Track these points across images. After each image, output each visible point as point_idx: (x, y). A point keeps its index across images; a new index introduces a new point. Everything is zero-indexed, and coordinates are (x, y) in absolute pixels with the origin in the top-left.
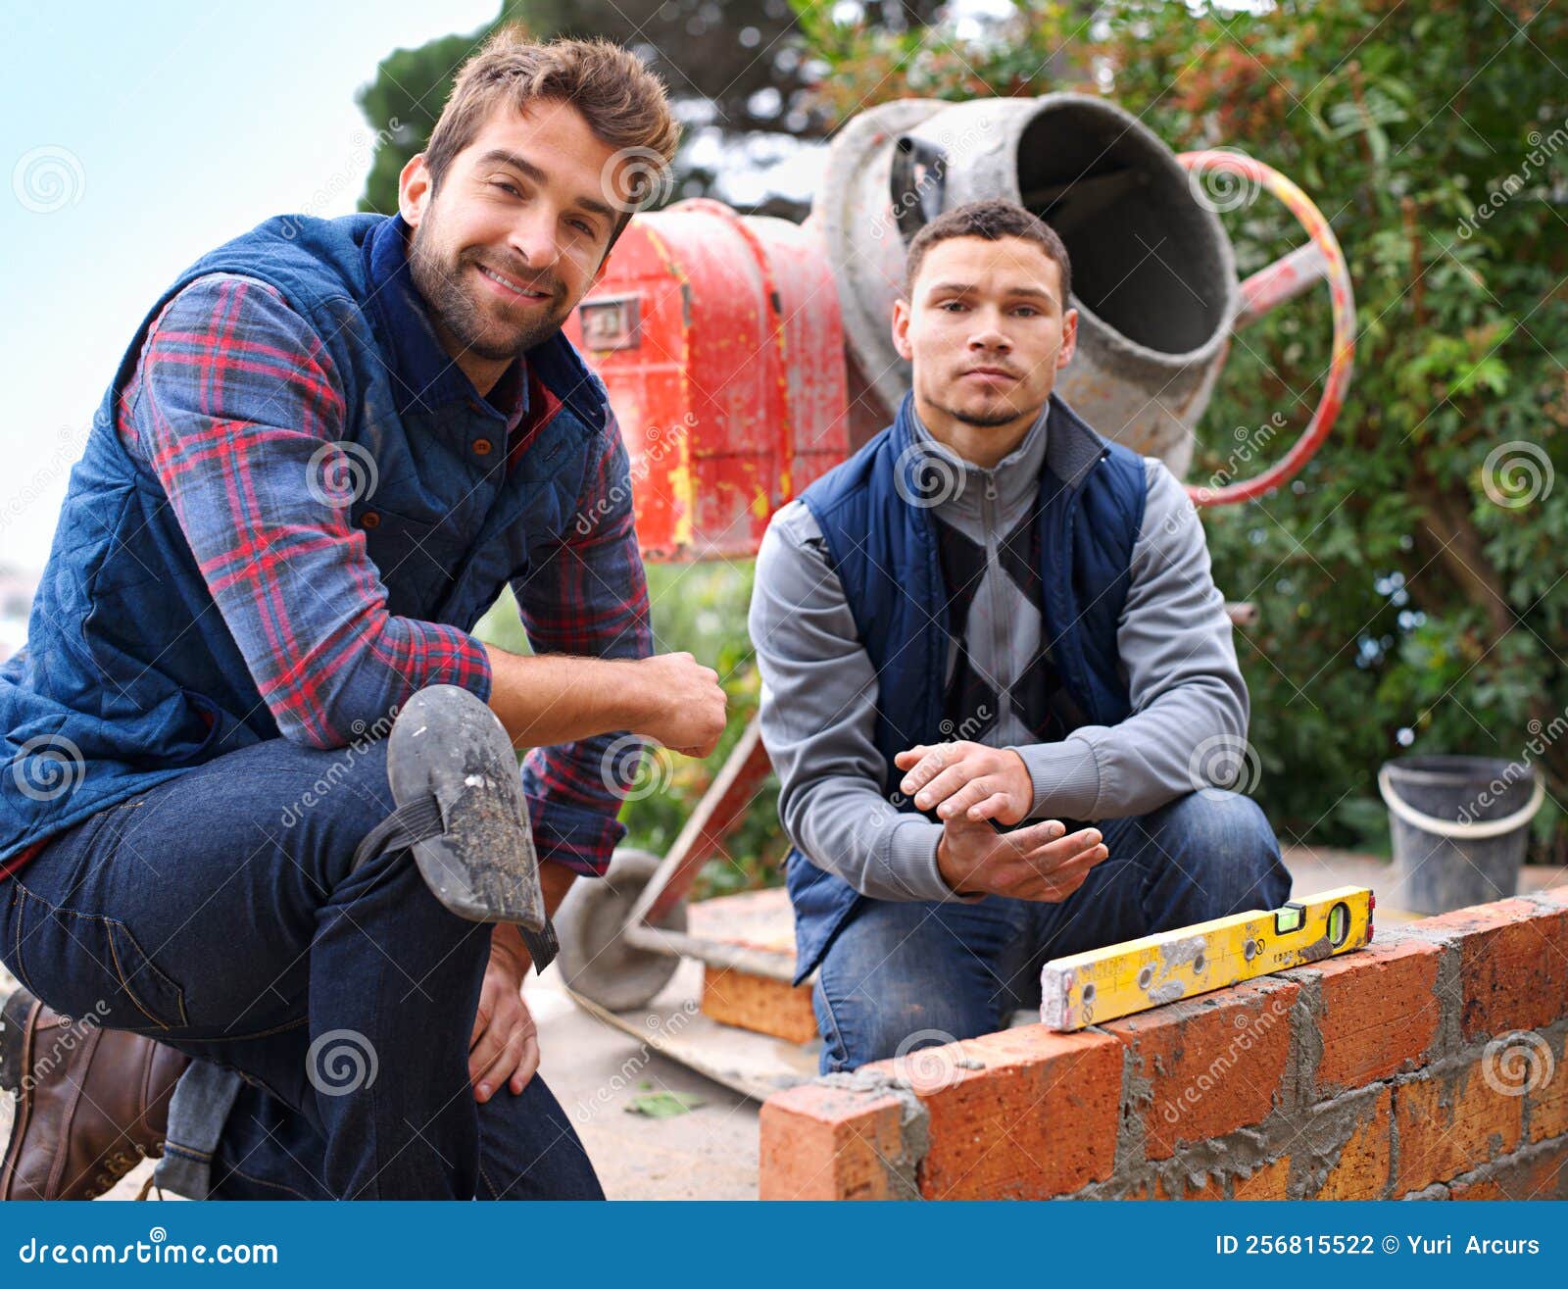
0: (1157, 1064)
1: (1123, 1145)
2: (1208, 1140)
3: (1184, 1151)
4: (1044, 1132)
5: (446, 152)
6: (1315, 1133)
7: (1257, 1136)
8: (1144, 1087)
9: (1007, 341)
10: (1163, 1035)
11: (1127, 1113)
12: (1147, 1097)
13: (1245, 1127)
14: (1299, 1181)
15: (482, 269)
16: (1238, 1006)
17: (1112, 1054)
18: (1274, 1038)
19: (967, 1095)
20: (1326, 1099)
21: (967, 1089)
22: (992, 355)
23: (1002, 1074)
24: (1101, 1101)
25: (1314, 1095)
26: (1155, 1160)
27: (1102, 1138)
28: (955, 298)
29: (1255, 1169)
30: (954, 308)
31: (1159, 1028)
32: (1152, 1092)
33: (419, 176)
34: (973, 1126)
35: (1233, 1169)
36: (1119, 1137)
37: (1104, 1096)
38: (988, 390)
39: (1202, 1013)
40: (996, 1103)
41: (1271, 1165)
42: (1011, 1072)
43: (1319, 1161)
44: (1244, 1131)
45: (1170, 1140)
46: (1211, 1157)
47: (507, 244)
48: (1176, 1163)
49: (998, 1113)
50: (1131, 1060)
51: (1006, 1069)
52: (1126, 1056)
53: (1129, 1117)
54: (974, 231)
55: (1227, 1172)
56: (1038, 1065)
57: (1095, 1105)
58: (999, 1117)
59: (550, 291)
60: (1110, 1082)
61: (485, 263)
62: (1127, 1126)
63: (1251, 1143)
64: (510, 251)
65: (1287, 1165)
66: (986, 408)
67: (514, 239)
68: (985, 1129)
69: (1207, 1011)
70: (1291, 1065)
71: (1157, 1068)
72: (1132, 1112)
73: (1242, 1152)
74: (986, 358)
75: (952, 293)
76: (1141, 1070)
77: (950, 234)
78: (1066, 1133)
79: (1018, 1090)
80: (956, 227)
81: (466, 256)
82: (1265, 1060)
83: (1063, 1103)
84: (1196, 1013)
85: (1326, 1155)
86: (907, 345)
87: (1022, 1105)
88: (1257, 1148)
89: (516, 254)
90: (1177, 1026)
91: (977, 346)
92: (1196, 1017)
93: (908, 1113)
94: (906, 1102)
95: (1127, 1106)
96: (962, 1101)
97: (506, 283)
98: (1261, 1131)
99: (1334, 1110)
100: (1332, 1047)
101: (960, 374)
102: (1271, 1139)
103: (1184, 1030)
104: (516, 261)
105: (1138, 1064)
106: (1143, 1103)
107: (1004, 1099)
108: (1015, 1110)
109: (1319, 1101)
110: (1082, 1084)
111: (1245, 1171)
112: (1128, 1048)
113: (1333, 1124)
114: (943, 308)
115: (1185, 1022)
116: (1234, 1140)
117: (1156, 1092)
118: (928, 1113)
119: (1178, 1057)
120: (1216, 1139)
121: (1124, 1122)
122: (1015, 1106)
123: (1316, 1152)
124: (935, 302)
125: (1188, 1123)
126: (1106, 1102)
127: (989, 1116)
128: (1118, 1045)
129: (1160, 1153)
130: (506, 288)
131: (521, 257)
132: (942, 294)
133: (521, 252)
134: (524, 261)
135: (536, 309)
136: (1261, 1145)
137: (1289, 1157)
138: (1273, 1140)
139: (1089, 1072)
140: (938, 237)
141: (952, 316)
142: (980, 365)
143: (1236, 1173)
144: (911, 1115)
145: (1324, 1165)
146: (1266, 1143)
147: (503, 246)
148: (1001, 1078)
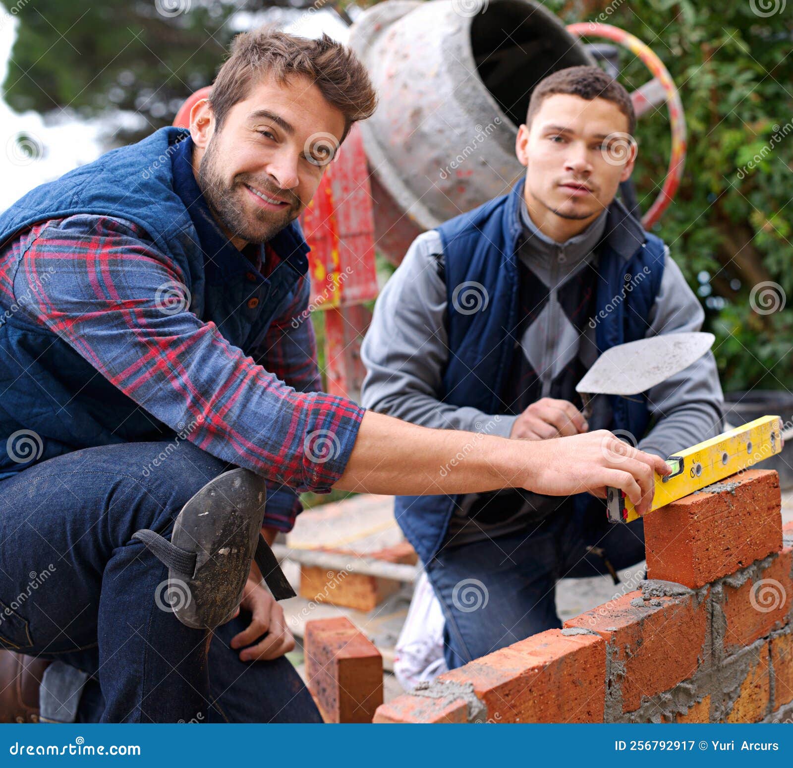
0: (627, 651)
1: (608, 707)
2: (661, 694)
3: (646, 704)
4: (559, 707)
5: (226, 102)
6: (725, 678)
7: (689, 686)
8: (620, 667)
9: (590, 168)
10: (630, 631)
11: (610, 685)
12: (622, 673)
13: (683, 682)
14: (717, 711)
15: (248, 187)
16: (674, 605)
17: (599, 648)
18: (697, 622)
19: (510, 691)
20: (730, 655)
21: (509, 687)
22: (579, 176)
23: (531, 673)
24: (594, 680)
25: (723, 655)
26: (629, 712)
27: (596, 704)
28: (557, 134)
29: (690, 707)
30: (558, 140)
31: (627, 627)
32: (625, 669)
33: (205, 113)
34: (515, 711)
35: (676, 711)
36: (606, 701)
37: (595, 676)
38: (575, 199)
39: (652, 613)
40: (528, 692)
41: (699, 703)
42: (536, 671)
43: (729, 696)
44: (682, 684)
45: (638, 698)
46: (664, 704)
47: (266, 172)
48: (642, 712)
49: (530, 700)
50: (610, 651)
51: (533, 669)
52: (607, 649)
53: (612, 688)
54: (576, 92)
55: (673, 712)
56: (553, 663)
57: (590, 683)
58: (531, 702)
59: (291, 201)
60: (598, 667)
61: (250, 184)
62: (611, 694)
63: (687, 692)
64: (267, 177)
65: (708, 701)
66: (572, 210)
67: (270, 170)
68: (523, 712)
69: (656, 611)
70: (708, 638)
71: (627, 653)
72: (613, 683)
73: (682, 698)
74: (575, 177)
75: (557, 131)
76: (617, 656)
77: (561, 91)
78: (573, 705)
79: (542, 682)
80: (564, 87)
81: (238, 180)
82: (692, 637)
83: (571, 686)
84: (649, 613)
85: (732, 692)
86: (526, 156)
87: (545, 692)
88: (690, 694)
89: (271, 179)
90: (638, 624)
91: (569, 169)
92: (649, 616)
93: (473, 710)
94: (471, 703)
95: (610, 681)
96: (507, 695)
97: (263, 197)
98: (692, 683)
99: (736, 662)
100: (732, 622)
101: (558, 185)
102: (698, 687)
103: (642, 625)
104: (272, 184)
105: (616, 652)
106: (620, 677)
107: (533, 689)
108: (540, 695)
109: (726, 657)
110: (581, 671)
111: (684, 710)
112: (609, 643)
113: (736, 670)
114: (551, 139)
115: (643, 620)
116: (677, 691)
117: (627, 668)
118: (485, 708)
119: (639, 644)
120: (665, 692)
121: (609, 691)
122: (540, 693)
123: (726, 691)
124: (546, 136)
125: (647, 685)
126: (597, 680)
127: (524, 702)
128: (603, 641)
129: (632, 707)
130: (263, 200)
131: (274, 181)
132: (551, 131)
133: (275, 178)
134: (277, 184)
135: (280, 213)
136: (693, 692)
137: (709, 696)
138: (699, 687)
139: (585, 662)
140: (553, 91)
141: (556, 145)
142: (570, 181)
143: (678, 712)
144: (475, 712)
145: (730, 698)
146: (696, 690)
147: (263, 173)
148: (530, 676)
